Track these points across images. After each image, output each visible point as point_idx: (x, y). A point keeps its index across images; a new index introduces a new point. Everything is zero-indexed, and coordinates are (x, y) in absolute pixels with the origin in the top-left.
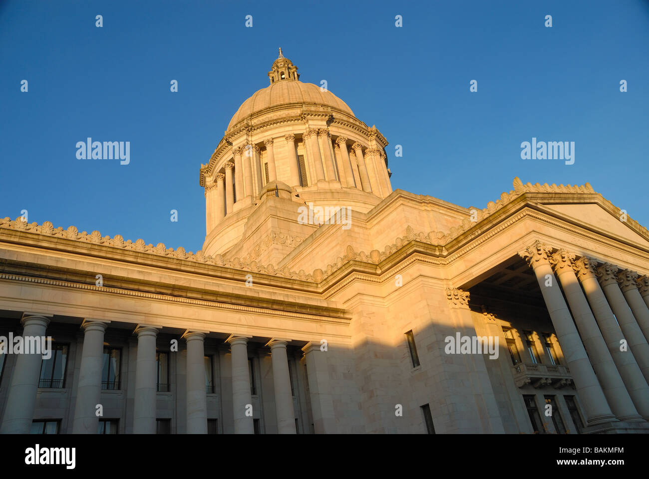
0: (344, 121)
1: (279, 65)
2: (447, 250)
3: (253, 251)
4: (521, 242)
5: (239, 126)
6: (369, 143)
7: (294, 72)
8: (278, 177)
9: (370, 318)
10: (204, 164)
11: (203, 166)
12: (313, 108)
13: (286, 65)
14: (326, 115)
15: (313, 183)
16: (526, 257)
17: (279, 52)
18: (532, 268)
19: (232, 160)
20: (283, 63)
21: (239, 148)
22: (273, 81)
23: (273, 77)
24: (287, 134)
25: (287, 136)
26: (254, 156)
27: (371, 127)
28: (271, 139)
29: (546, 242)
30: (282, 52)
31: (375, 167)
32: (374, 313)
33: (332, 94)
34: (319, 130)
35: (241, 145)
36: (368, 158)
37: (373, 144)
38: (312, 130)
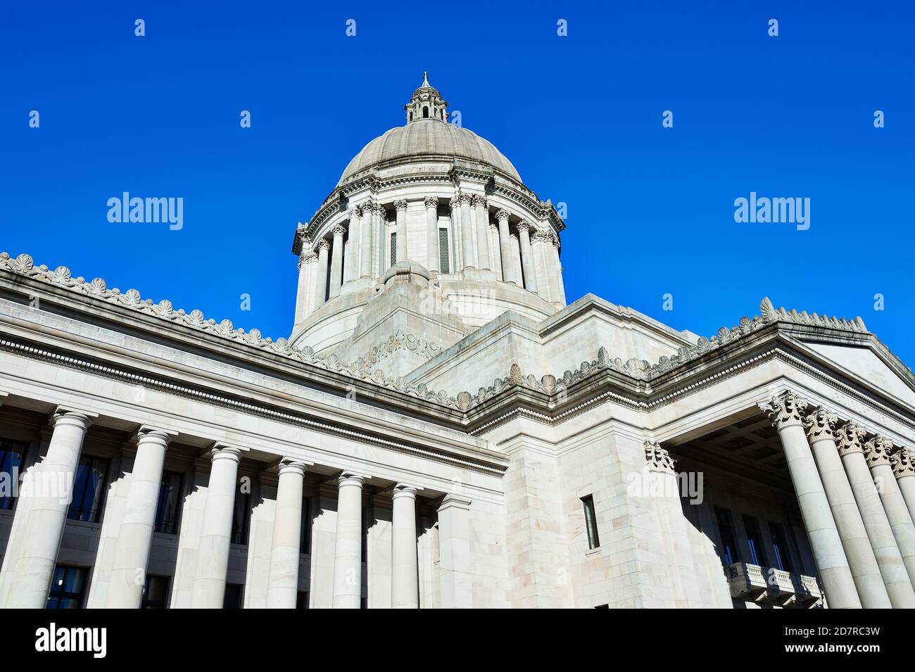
0: (510, 188)
1: (422, 96)
2: (652, 387)
3: (368, 356)
4: (763, 389)
5: (361, 176)
6: (540, 223)
7: (441, 110)
8: (408, 256)
9: (533, 469)
10: (303, 224)
11: (300, 226)
12: (468, 166)
13: (433, 98)
14: (486, 177)
15: (458, 270)
16: (769, 411)
17: (424, 78)
18: (777, 429)
19: (346, 224)
20: (428, 95)
21: (358, 207)
22: (411, 117)
23: (411, 113)
24: (428, 196)
25: (427, 199)
26: (378, 221)
27: (545, 201)
28: (404, 201)
29: (800, 394)
30: (427, 78)
31: (544, 258)
32: (539, 463)
33: (495, 148)
34: (474, 196)
35: (361, 203)
36: (537, 243)
37: (544, 226)
38: (464, 194)
